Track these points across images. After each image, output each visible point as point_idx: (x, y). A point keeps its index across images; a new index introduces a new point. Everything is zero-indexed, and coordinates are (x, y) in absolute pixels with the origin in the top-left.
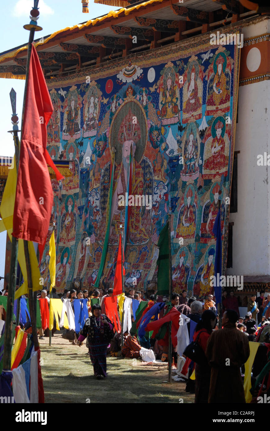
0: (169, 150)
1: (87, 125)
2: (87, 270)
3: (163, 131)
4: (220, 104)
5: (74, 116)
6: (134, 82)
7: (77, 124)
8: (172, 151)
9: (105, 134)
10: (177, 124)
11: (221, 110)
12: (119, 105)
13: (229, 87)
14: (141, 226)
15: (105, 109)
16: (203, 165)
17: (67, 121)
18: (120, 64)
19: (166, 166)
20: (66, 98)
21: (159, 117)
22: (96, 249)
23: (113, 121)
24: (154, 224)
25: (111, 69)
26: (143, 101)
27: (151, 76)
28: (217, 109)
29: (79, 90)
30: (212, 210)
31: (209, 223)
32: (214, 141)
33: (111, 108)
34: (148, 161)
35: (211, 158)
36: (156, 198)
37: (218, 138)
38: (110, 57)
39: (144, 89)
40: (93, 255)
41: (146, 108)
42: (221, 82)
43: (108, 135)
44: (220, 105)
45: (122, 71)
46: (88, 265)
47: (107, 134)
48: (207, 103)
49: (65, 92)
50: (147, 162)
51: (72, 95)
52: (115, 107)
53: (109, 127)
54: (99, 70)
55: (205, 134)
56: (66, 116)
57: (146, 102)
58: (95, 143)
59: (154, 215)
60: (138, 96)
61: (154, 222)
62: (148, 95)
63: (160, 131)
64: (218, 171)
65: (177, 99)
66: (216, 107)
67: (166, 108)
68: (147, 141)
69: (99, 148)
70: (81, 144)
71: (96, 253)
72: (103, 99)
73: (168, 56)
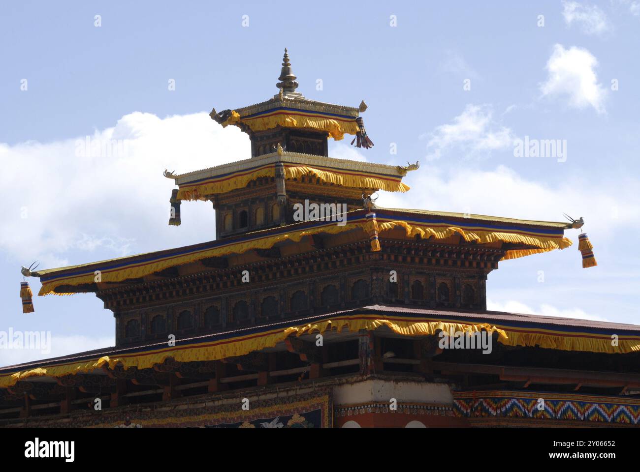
73: (200, 417)
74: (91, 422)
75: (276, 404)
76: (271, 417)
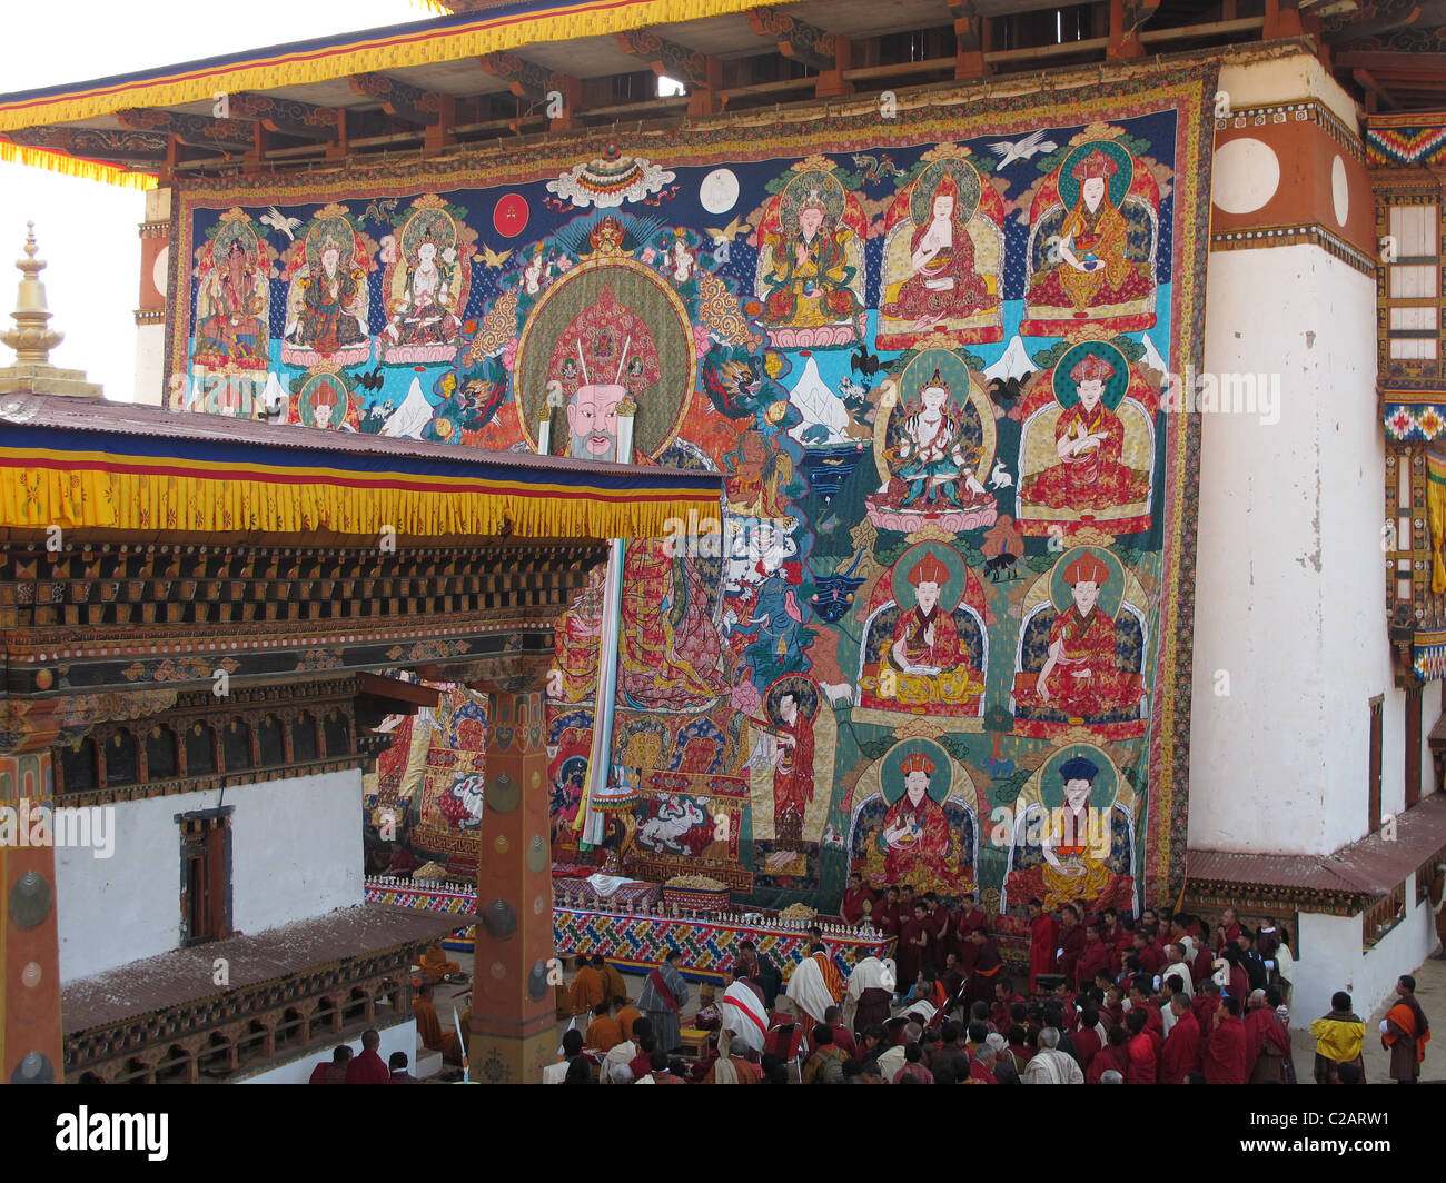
0: (804, 426)
1: (402, 326)
2: (426, 772)
3: (773, 365)
4: (1095, 302)
5: (334, 293)
6: (626, 206)
7: (353, 321)
8: (821, 431)
9: (498, 360)
10: (845, 347)
11: (1099, 321)
12: (557, 273)
13: (1148, 251)
14: (671, 655)
15: (493, 282)
16: (1018, 489)
17: (302, 307)
18: (564, 150)
19: (786, 475)
20: (296, 238)
21: (752, 323)
22: (458, 708)
23: (530, 322)
24: (738, 652)
25: (518, 162)
26: (674, 268)
27: (719, 192)
28: (1081, 319)
29: (361, 219)
30: (1065, 632)
31: (1052, 675)
32: (1066, 418)
33: (522, 283)
34: (698, 453)
35: (1053, 470)
36: (744, 572)
37: (1089, 410)
38: (512, 127)
39: (681, 232)
40: (448, 726)
41: (688, 290)
42: (1099, 236)
43: (514, 365)
44: (1093, 305)
45: (570, 172)
46: (428, 757)
47: (506, 359)
48: (1028, 297)
49: (293, 222)
50: (691, 457)
51: (324, 232)
52: (540, 281)
53: (515, 341)
54: (456, 164)
55: (1024, 392)
56: (296, 294)
57: (691, 273)
58: (449, 385)
59: (733, 626)
60: (650, 254)
61: (733, 645)
62: (699, 249)
63: (758, 366)
64: (1088, 512)
65: (851, 271)
66: (1074, 310)
67: (794, 296)
68: (690, 392)
69: (472, 403)
70: (373, 381)
71: (460, 721)
72: (481, 252)
73: (808, 138)
74: (515, 158)
75: (1036, 105)
76: (1022, 131)
